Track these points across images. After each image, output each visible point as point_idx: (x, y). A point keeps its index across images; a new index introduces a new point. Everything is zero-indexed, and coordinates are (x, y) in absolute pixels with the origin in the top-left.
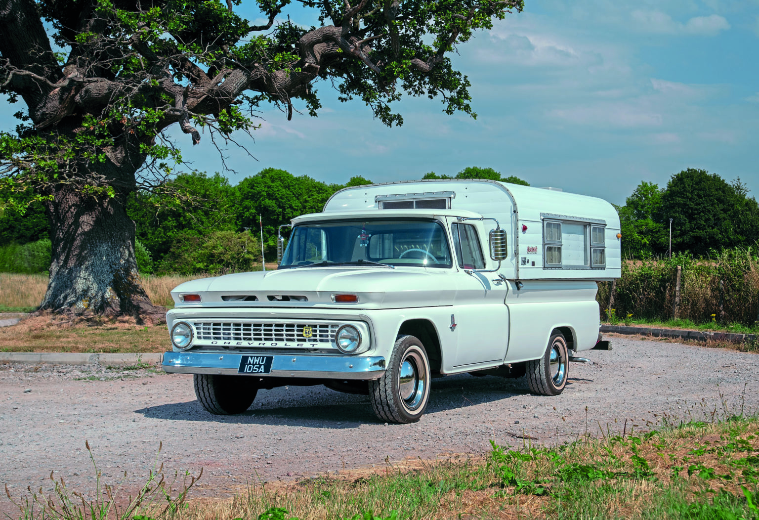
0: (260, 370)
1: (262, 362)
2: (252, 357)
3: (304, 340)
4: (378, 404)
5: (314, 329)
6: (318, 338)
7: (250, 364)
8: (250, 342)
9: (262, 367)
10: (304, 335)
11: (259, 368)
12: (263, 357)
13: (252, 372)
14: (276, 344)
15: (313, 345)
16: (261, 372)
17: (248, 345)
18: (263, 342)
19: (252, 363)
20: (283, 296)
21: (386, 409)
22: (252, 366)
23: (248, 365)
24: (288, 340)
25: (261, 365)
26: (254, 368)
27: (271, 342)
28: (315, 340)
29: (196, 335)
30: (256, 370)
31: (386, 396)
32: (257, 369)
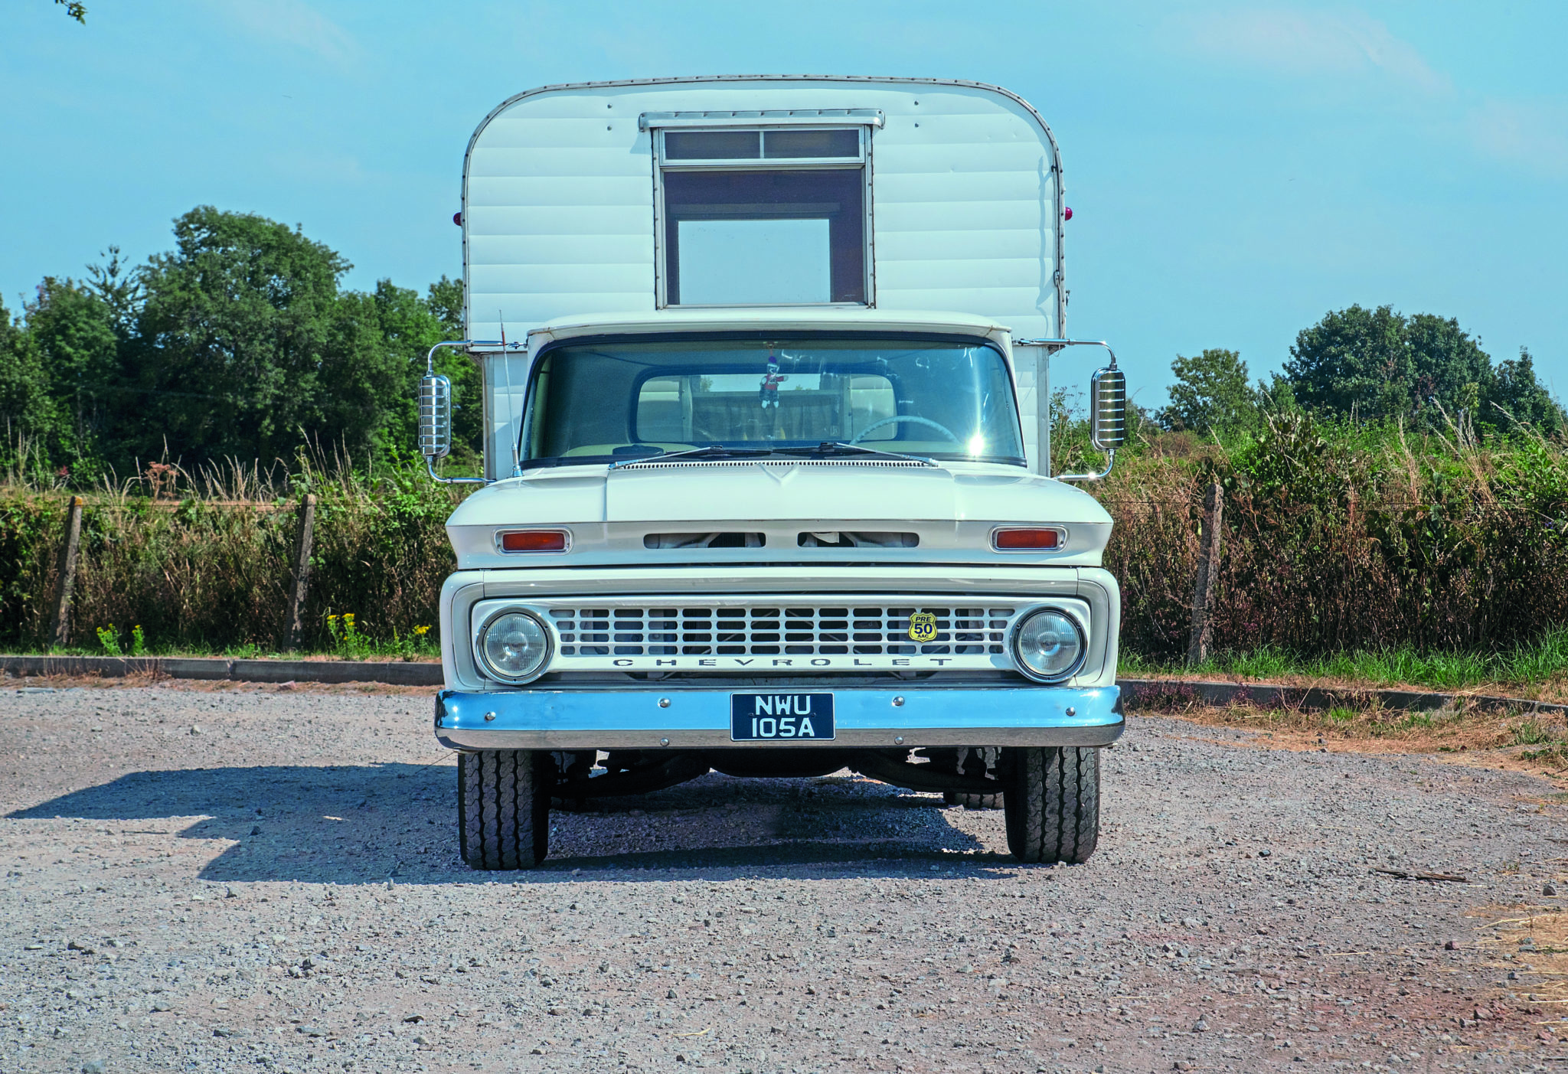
0: (802, 731)
1: (802, 707)
2: (765, 698)
3: (911, 650)
4: (1051, 811)
5: (940, 619)
6: (953, 642)
7: (764, 714)
8: (744, 658)
9: (806, 721)
10: (914, 636)
11: (797, 725)
12: (802, 698)
13: (777, 736)
14: (828, 662)
15: (941, 662)
16: (806, 735)
17: (738, 667)
18: (782, 657)
19: (770, 712)
20: (841, 534)
21: (1069, 824)
22: (774, 721)
23: (759, 718)
24: (859, 650)
25: (800, 718)
26: (782, 727)
27: (810, 657)
28: (946, 650)
29: (558, 643)
30: (789, 731)
31: (1080, 791)
32: (793, 729)
